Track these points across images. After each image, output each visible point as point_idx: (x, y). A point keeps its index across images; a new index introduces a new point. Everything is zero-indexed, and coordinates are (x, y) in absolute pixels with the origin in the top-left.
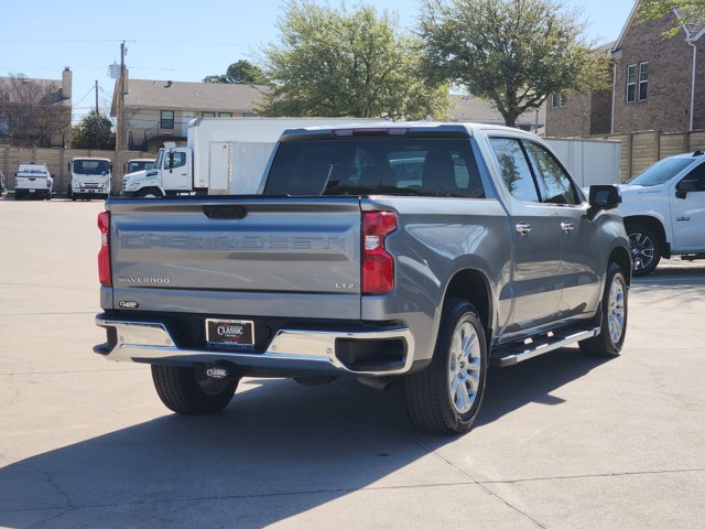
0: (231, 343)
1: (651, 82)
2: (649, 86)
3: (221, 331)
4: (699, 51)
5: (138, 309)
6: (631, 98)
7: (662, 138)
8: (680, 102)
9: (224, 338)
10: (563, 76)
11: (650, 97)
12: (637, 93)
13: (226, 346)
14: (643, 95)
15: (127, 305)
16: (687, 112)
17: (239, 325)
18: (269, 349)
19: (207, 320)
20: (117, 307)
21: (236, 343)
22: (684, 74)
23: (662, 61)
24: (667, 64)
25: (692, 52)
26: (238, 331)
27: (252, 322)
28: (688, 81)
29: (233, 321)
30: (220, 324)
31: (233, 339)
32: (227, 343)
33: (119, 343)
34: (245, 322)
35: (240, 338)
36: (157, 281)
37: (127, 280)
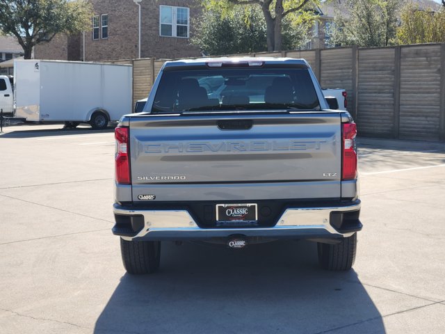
0: (237, 221)
1: (110, 27)
2: (109, 29)
3: (229, 212)
4: (142, 8)
5: (156, 200)
6: (96, 36)
7: (156, 63)
8: (131, 40)
9: (232, 217)
10: (66, 21)
11: (110, 37)
12: (101, 33)
13: (233, 223)
14: (105, 35)
15: (146, 198)
16: (136, 46)
17: (245, 207)
18: (279, 224)
19: (217, 206)
20: (135, 199)
21: (241, 221)
22: (133, 22)
23: (117, 14)
24: (121, 16)
25: (138, 9)
26: (244, 211)
27: (256, 205)
28: (136, 26)
29: (240, 205)
30: (229, 207)
31: (239, 218)
32: (234, 221)
33: (146, 227)
34: (250, 205)
35: (244, 217)
36: (174, 178)
37: (146, 179)
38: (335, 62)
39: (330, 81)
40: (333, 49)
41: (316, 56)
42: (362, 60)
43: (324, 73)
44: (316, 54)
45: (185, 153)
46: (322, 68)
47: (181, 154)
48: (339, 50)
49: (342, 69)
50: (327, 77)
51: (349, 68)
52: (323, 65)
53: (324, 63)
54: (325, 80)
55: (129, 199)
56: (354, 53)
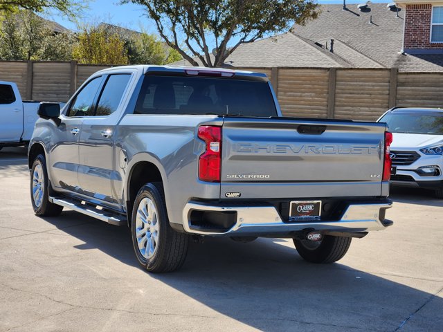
0: (305, 216)
3: (300, 208)
5: (241, 197)
9: (301, 213)
13: (302, 219)
15: (232, 196)
17: (312, 204)
18: (343, 218)
19: (291, 202)
20: (223, 197)
21: (308, 216)
26: (311, 208)
27: (320, 201)
29: (308, 202)
30: (300, 204)
31: (306, 214)
32: (302, 216)
33: (238, 223)
34: (316, 202)
35: (311, 213)
36: (260, 177)
37: (234, 177)
38: (51, 76)
39: (44, 94)
40: (48, 62)
41: (28, 69)
42: (82, 75)
43: (36, 86)
44: (28, 66)
45: (272, 154)
46: (34, 81)
47: (269, 154)
48: (55, 64)
49: (58, 83)
50: (40, 90)
51: (66, 83)
52: (35, 78)
53: (36, 76)
54: (37, 93)
55: (217, 197)
56: (72, 68)
